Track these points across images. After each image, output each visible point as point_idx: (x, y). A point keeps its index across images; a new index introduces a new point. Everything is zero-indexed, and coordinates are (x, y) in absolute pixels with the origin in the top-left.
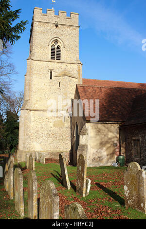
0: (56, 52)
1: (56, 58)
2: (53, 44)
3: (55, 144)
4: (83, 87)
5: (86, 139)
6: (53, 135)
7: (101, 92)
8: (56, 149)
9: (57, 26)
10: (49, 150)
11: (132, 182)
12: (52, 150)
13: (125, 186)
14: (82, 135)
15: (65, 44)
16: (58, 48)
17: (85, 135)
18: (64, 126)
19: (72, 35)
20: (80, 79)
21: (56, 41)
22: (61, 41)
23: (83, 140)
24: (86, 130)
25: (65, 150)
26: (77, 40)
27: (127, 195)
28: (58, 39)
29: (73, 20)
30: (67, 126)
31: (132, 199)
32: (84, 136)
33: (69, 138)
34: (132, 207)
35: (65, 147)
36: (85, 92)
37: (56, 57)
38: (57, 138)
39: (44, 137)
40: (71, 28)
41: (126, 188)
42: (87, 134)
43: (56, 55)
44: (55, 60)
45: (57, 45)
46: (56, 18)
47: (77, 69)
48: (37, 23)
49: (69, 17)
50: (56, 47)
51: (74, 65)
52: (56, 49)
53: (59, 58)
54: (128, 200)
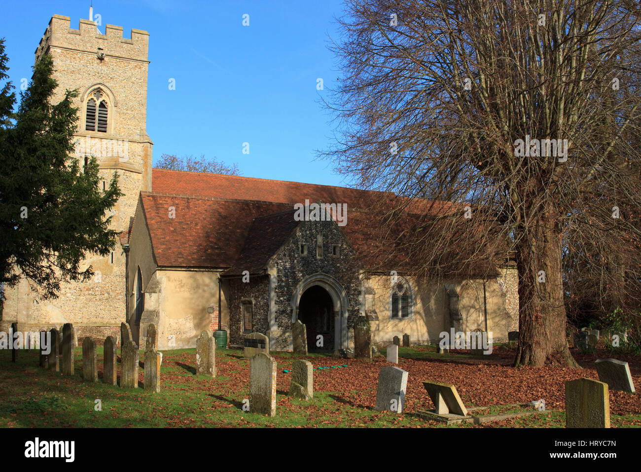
0: (97, 114)
1: (96, 128)
2: (93, 96)
3: (92, 309)
4: (153, 197)
5: (158, 301)
6: (88, 290)
7: (188, 207)
8: (94, 320)
9: (101, 59)
10: (80, 321)
11: (203, 350)
12: (85, 321)
13: (197, 355)
14: (150, 293)
15: (118, 98)
16: (102, 105)
17: (155, 292)
18: (111, 272)
19: (133, 79)
20: (147, 174)
21: (99, 91)
22: (108, 92)
23: (150, 302)
24: (157, 284)
25: (113, 321)
26: (144, 91)
27: (199, 364)
28: (102, 87)
29: (136, 46)
30: (118, 273)
31: (203, 366)
32: (153, 294)
33: (122, 297)
34: (203, 373)
35: (114, 314)
36: (158, 208)
37: (96, 125)
38: (98, 298)
39: (69, 295)
40: (133, 64)
41: (198, 356)
42: (160, 291)
43: (97, 121)
44: (96, 133)
45: (101, 100)
46: (101, 41)
47: (142, 154)
48: (59, 50)
49: (129, 41)
50: (98, 103)
51: (136, 144)
52: (97, 108)
53: (103, 127)
54: (199, 368)
